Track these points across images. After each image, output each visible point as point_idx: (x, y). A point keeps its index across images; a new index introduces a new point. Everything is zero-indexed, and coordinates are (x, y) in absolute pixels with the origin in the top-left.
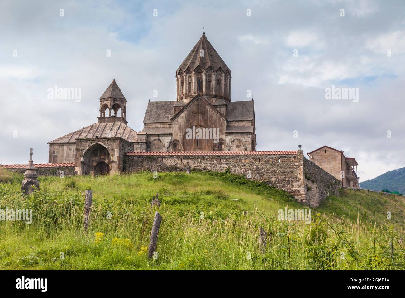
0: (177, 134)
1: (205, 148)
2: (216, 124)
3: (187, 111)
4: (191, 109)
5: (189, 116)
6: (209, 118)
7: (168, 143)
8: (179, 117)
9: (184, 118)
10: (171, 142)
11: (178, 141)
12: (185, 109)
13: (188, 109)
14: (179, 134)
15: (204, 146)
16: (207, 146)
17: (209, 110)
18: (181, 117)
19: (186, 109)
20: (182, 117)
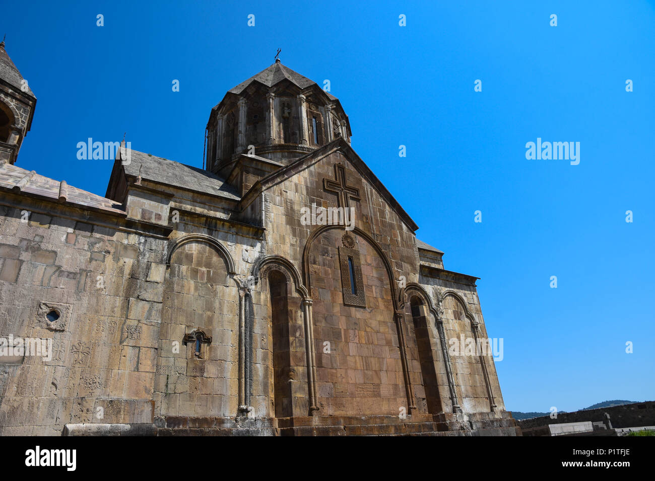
0: (283, 238)
1: (377, 307)
2: (395, 235)
3: (311, 173)
4: (320, 171)
5: (317, 188)
6: (375, 215)
7: (248, 266)
8: (287, 182)
9: (305, 192)
10: (260, 263)
11: (289, 266)
12: (305, 166)
13: (312, 168)
14: (290, 239)
15: (371, 299)
16: (380, 299)
17: (371, 192)
18: (293, 184)
19: (307, 168)
20: (296, 185)
